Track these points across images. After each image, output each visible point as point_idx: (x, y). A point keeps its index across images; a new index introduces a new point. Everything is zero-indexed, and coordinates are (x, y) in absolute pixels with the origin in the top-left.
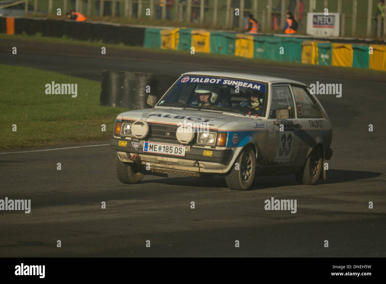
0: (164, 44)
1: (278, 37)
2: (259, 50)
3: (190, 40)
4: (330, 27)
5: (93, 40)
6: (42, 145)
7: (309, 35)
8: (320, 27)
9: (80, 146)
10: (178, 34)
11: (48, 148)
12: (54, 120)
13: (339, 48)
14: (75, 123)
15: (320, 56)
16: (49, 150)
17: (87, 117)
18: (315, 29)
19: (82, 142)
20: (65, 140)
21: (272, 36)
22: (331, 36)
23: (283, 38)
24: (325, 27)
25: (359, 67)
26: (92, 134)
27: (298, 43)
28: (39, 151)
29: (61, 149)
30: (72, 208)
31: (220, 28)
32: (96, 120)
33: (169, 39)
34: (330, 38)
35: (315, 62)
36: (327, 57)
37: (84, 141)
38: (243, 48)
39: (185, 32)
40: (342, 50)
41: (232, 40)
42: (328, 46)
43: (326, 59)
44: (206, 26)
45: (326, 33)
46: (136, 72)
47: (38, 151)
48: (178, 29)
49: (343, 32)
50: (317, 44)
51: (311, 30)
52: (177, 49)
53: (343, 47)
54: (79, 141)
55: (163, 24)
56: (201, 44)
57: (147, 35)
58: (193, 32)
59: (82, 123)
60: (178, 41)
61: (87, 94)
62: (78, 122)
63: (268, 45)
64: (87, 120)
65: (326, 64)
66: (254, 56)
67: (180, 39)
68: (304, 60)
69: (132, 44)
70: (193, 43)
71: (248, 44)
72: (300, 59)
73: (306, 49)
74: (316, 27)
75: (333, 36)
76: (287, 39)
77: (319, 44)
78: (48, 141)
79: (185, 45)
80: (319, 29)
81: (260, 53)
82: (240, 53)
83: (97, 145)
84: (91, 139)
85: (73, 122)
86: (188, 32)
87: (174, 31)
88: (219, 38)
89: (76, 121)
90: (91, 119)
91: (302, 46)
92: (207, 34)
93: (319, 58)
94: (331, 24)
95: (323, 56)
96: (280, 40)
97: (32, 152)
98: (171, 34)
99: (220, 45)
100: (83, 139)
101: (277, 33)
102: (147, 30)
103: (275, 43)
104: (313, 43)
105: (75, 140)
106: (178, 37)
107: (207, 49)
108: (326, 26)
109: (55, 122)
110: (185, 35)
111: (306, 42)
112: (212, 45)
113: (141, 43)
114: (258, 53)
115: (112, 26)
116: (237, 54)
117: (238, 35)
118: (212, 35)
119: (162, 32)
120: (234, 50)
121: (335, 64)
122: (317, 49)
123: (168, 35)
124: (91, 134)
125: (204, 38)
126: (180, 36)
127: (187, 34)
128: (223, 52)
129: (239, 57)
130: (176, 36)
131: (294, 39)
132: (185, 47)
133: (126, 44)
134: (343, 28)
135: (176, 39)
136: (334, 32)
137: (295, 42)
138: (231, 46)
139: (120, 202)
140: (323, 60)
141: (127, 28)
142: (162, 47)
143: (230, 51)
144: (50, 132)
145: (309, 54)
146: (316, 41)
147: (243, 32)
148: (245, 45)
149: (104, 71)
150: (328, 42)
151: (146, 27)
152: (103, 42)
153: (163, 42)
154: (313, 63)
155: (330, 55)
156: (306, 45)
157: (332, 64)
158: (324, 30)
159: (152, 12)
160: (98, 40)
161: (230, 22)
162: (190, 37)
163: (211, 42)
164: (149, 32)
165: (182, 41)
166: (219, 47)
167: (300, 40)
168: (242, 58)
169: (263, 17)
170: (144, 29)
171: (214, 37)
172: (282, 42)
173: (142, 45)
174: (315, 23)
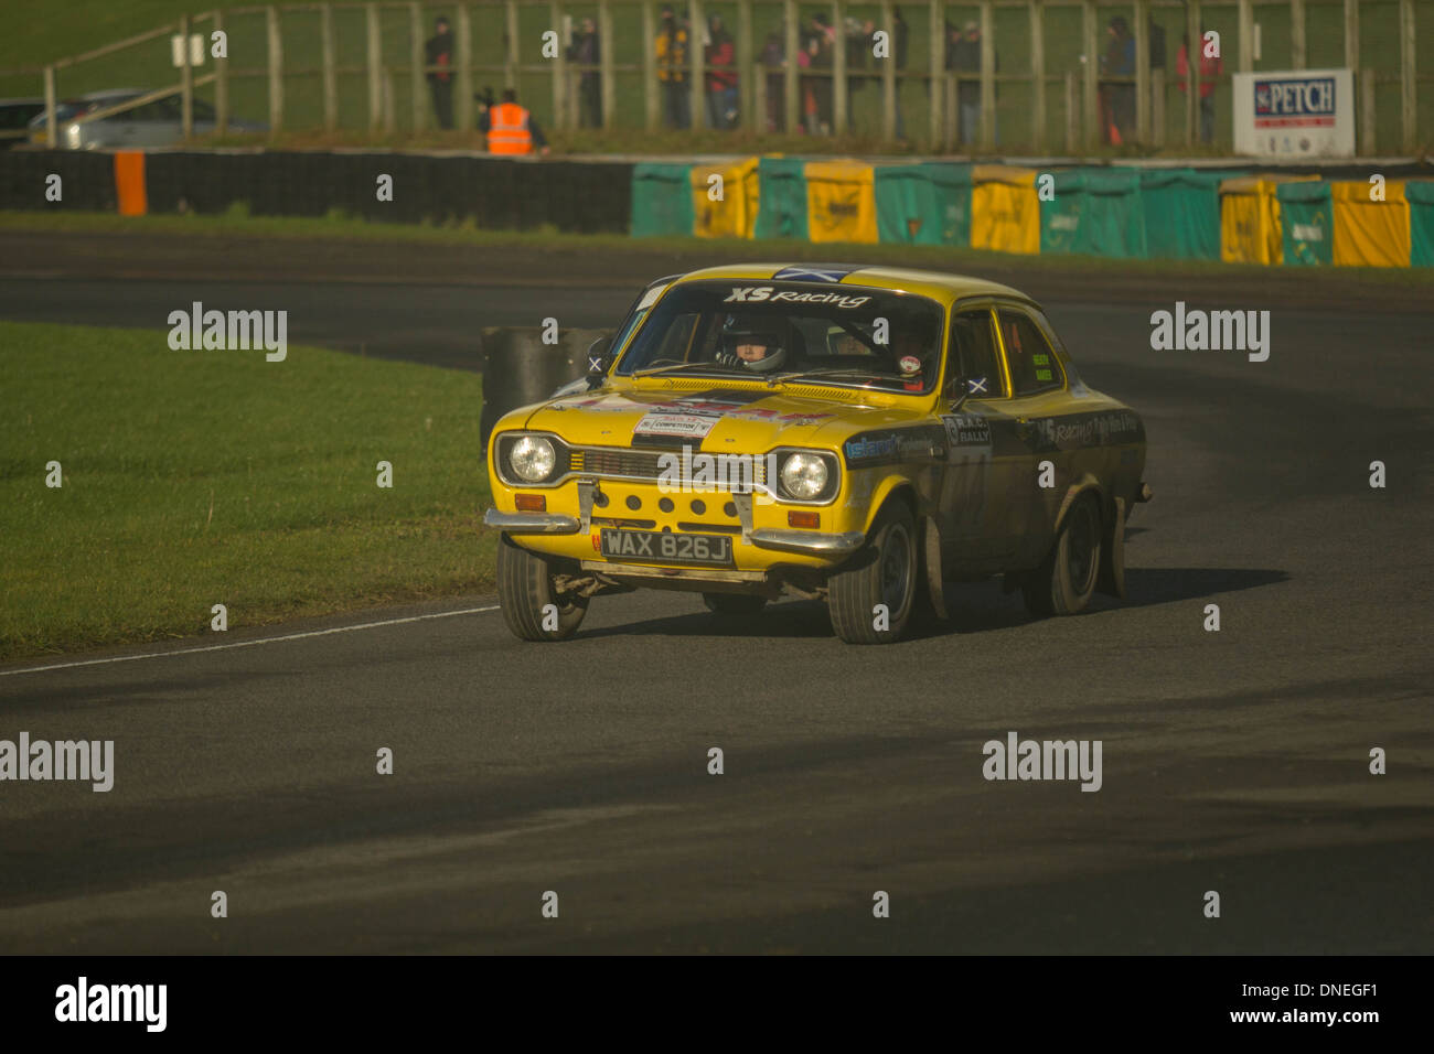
0: (707, 220)
1: (1129, 171)
2: (1060, 222)
3: (801, 201)
4: (1318, 123)
5: (439, 220)
6: (278, 617)
7: (1244, 156)
8: (1283, 124)
9: (418, 616)
10: (754, 178)
11: (301, 630)
12: (314, 524)
14: (392, 532)
15: (1288, 231)
16: (304, 635)
17: (437, 504)
18: (1267, 133)
19: (425, 598)
20: (359, 596)
21: (1106, 166)
22: (1323, 156)
23: (1146, 174)
24: (1300, 124)
26: (459, 570)
27: (1203, 187)
28: (264, 641)
29: (346, 629)
30: (401, 848)
31: (912, 150)
32: (472, 516)
33: (725, 200)
34: (1323, 163)
35: (1272, 257)
36: (1313, 233)
37: (430, 597)
38: (1001, 216)
39: (781, 170)
41: (959, 190)
42: (1315, 194)
43: (1309, 242)
44: (859, 146)
45: (1305, 145)
46: (607, 330)
47: (260, 641)
48: (754, 162)
49: (1368, 139)
50: (1273, 190)
51: (1250, 138)
52: (752, 235)
54: (414, 597)
55: (696, 146)
56: (844, 210)
57: (639, 187)
58: (811, 169)
59: (419, 530)
60: (755, 207)
61: (429, 420)
62: (405, 527)
63: (1093, 200)
64: (437, 519)
65: (1312, 260)
66: (1043, 244)
67: (763, 198)
68: (1231, 252)
69: (587, 227)
70: (812, 212)
71: (1018, 203)
72: (1215, 248)
73: (1234, 210)
74: (1267, 124)
75: (1331, 157)
76: (1161, 177)
77: (1281, 190)
78: (297, 603)
79: (785, 217)
80: (1280, 133)
81: (1063, 232)
82: (989, 237)
83: (482, 609)
84: (459, 587)
85: (388, 528)
86: (790, 169)
87: (739, 168)
88: (909, 182)
89: (397, 523)
90: (450, 513)
91: (1221, 197)
92: (867, 172)
93: (1287, 241)
94: (1319, 113)
95: (1298, 233)
96: (1136, 181)
97: (241, 648)
98: (732, 181)
99: (913, 214)
100: (429, 589)
101: (1124, 155)
102: (638, 172)
103: (1118, 194)
104: (1260, 184)
105: (401, 595)
106: (754, 191)
107: (865, 228)
108: (1303, 118)
109: (318, 530)
110: (780, 181)
111: (1230, 183)
112: (884, 213)
113: (619, 218)
114: (1053, 234)
116: (978, 240)
117: (979, 172)
118: (881, 177)
119: (695, 177)
120: (965, 229)
121: (1346, 256)
122: (1276, 207)
124: (455, 569)
125: (850, 189)
126: (763, 186)
127: (787, 177)
128: (925, 238)
129: (987, 253)
130: (745, 187)
131: (1190, 175)
132: (787, 226)
133: (565, 227)
134: (1367, 124)
135: (747, 199)
136: (1337, 139)
137: (1192, 185)
138: (954, 212)
139: (576, 815)
140: (1302, 247)
141: (567, 165)
142: (699, 232)
143: (950, 233)
144: (301, 572)
145: (1247, 229)
146: (1270, 176)
147: (997, 155)
148: (1009, 207)
149: (490, 330)
150: (1317, 178)
151: (633, 159)
152: (480, 225)
153: (701, 213)
154: (1265, 259)
155: (1327, 228)
156: (1234, 194)
157: (1336, 262)
158: (1296, 134)
159: (653, 104)
160: (461, 217)
161: (944, 123)
162: (802, 186)
163: (879, 199)
164: (649, 177)
165: (773, 205)
166: (909, 222)
167: (1212, 177)
168: (1001, 255)
169: (1069, 100)
170: (628, 169)
171: (892, 184)
172: (1144, 188)
173: (624, 231)
174: (1261, 111)
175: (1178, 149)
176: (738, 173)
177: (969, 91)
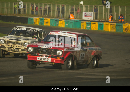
0: (35, 23)
2: (67, 25)
3: (43, 22)
5: (10, 22)
13: (93, 24)
18: (85, 17)
22: (91, 20)
25: (100, 30)
31: (53, 17)
33: (36, 21)
36: (89, 27)
38: (61, 24)
40: (94, 24)
41: (57, 21)
42: (90, 23)
43: (89, 28)
44: (49, 17)
45: (89, 19)
48: (39, 18)
49: (95, 18)
51: (84, 18)
52: (39, 24)
53: (95, 23)
55: (34, 16)
56: (47, 23)
57: (29, 20)
60: (39, 22)
63: (70, 23)
65: (89, 29)
67: (40, 21)
68: (82, 28)
69: (24, 23)
71: (63, 23)
72: (80, 27)
76: (76, 21)
79: (42, 23)
81: (67, 26)
87: (38, 18)
88: (53, 20)
92: (49, 19)
93: (87, 27)
94: (90, 16)
95: (88, 26)
96: (73, 21)
98: (37, 19)
99: (53, 23)
102: (29, 18)
103: (72, 22)
104: (85, 22)
106: (39, 20)
107: (49, 24)
114: (66, 26)
115: (17, 17)
116: (59, 26)
117: (59, 20)
118: (51, 20)
119: (34, 19)
120: (58, 25)
121: (92, 29)
122: (86, 24)
123: (36, 20)
125: (48, 20)
126: (40, 20)
127: (42, 19)
128: (54, 25)
129: (60, 27)
131: (78, 21)
133: (22, 23)
134: (95, 17)
136: (92, 18)
138: (57, 23)
141: (22, 17)
142: (34, 24)
143: (57, 25)
145: (83, 26)
147: (61, 18)
148: (62, 23)
151: (28, 17)
152: (14, 22)
153: (34, 22)
154: (85, 29)
155: (90, 26)
156: (82, 23)
157: (91, 29)
158: (88, 18)
159: (30, 12)
160: (12, 22)
161: (56, 15)
162: (43, 20)
163: (50, 22)
164: (30, 19)
165: (41, 22)
166: (53, 24)
167: (80, 21)
168: (61, 27)
169: (68, 13)
170: (28, 18)
171: (52, 20)
172: (74, 22)
173: (27, 23)
174: (85, 15)
175: (78, 19)
176: (38, 19)
177: (59, 12)
